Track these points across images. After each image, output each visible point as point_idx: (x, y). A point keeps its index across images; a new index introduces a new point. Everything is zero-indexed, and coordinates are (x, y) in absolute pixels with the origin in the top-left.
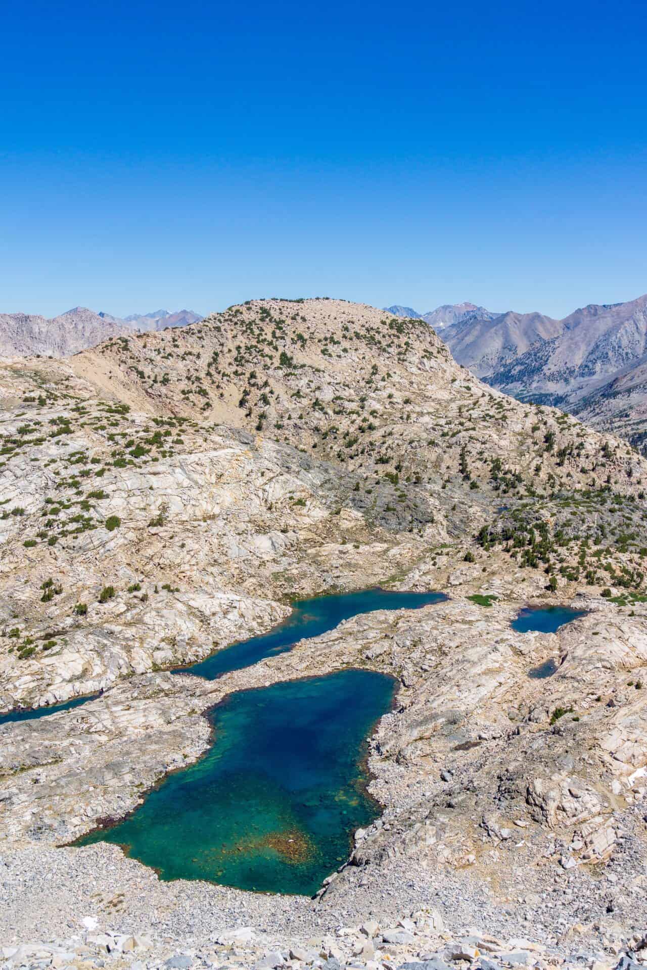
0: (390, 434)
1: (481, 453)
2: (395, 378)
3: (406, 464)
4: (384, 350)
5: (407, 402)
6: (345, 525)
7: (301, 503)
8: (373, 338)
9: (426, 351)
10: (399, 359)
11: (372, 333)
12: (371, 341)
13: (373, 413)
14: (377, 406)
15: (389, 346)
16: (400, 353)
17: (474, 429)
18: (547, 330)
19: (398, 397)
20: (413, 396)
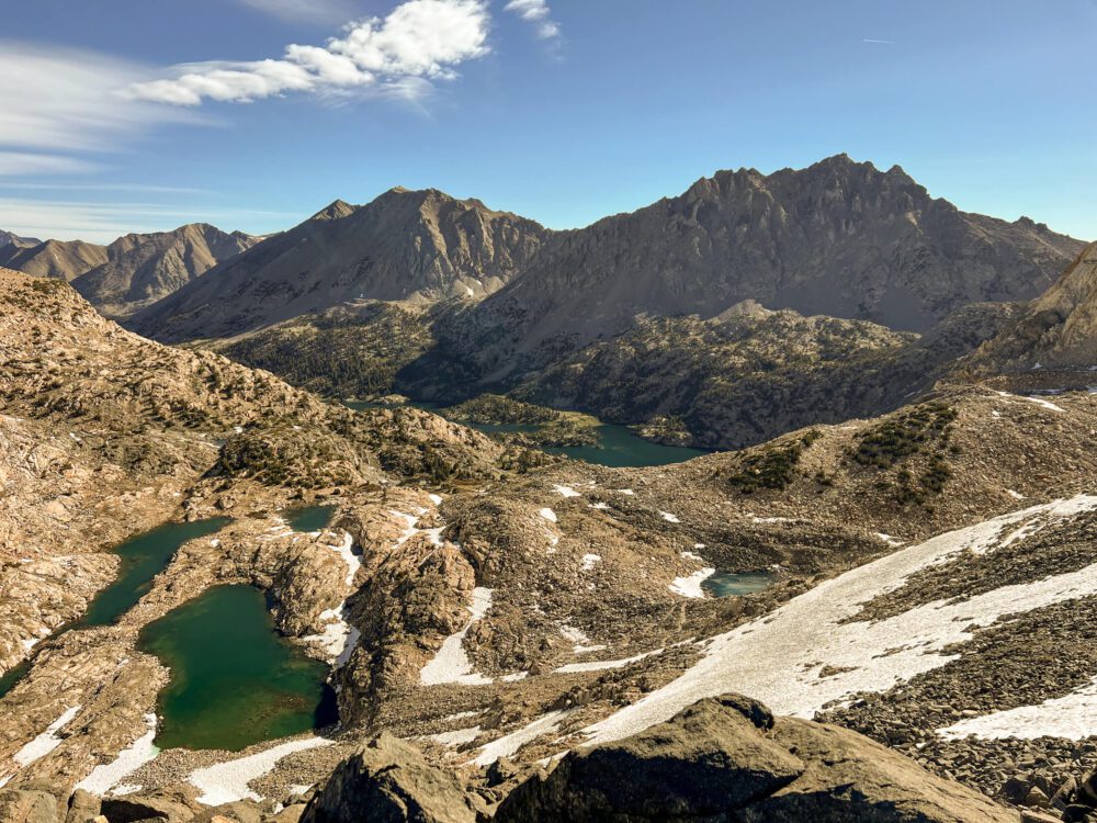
0: (79, 389)
1: (166, 396)
2: (58, 337)
3: (102, 414)
4: (38, 311)
5: (79, 358)
6: (111, 478)
7: (66, 467)
8: (23, 300)
9: (74, 308)
10: (54, 319)
11: (21, 296)
12: (24, 305)
13: (52, 372)
14: (53, 365)
15: (41, 307)
16: (52, 313)
17: (153, 377)
18: (91, 256)
19: (70, 355)
20: (82, 352)
